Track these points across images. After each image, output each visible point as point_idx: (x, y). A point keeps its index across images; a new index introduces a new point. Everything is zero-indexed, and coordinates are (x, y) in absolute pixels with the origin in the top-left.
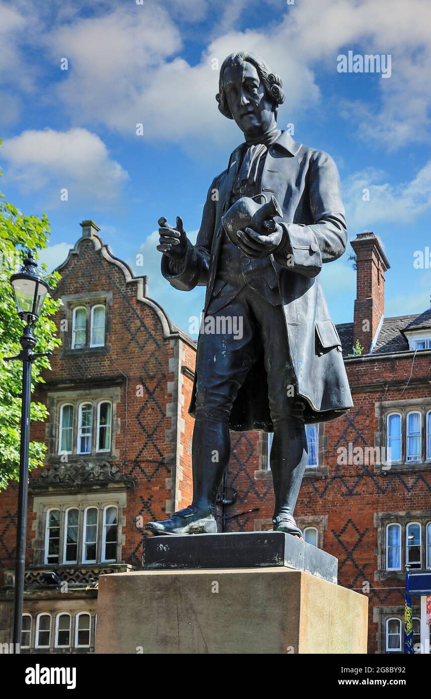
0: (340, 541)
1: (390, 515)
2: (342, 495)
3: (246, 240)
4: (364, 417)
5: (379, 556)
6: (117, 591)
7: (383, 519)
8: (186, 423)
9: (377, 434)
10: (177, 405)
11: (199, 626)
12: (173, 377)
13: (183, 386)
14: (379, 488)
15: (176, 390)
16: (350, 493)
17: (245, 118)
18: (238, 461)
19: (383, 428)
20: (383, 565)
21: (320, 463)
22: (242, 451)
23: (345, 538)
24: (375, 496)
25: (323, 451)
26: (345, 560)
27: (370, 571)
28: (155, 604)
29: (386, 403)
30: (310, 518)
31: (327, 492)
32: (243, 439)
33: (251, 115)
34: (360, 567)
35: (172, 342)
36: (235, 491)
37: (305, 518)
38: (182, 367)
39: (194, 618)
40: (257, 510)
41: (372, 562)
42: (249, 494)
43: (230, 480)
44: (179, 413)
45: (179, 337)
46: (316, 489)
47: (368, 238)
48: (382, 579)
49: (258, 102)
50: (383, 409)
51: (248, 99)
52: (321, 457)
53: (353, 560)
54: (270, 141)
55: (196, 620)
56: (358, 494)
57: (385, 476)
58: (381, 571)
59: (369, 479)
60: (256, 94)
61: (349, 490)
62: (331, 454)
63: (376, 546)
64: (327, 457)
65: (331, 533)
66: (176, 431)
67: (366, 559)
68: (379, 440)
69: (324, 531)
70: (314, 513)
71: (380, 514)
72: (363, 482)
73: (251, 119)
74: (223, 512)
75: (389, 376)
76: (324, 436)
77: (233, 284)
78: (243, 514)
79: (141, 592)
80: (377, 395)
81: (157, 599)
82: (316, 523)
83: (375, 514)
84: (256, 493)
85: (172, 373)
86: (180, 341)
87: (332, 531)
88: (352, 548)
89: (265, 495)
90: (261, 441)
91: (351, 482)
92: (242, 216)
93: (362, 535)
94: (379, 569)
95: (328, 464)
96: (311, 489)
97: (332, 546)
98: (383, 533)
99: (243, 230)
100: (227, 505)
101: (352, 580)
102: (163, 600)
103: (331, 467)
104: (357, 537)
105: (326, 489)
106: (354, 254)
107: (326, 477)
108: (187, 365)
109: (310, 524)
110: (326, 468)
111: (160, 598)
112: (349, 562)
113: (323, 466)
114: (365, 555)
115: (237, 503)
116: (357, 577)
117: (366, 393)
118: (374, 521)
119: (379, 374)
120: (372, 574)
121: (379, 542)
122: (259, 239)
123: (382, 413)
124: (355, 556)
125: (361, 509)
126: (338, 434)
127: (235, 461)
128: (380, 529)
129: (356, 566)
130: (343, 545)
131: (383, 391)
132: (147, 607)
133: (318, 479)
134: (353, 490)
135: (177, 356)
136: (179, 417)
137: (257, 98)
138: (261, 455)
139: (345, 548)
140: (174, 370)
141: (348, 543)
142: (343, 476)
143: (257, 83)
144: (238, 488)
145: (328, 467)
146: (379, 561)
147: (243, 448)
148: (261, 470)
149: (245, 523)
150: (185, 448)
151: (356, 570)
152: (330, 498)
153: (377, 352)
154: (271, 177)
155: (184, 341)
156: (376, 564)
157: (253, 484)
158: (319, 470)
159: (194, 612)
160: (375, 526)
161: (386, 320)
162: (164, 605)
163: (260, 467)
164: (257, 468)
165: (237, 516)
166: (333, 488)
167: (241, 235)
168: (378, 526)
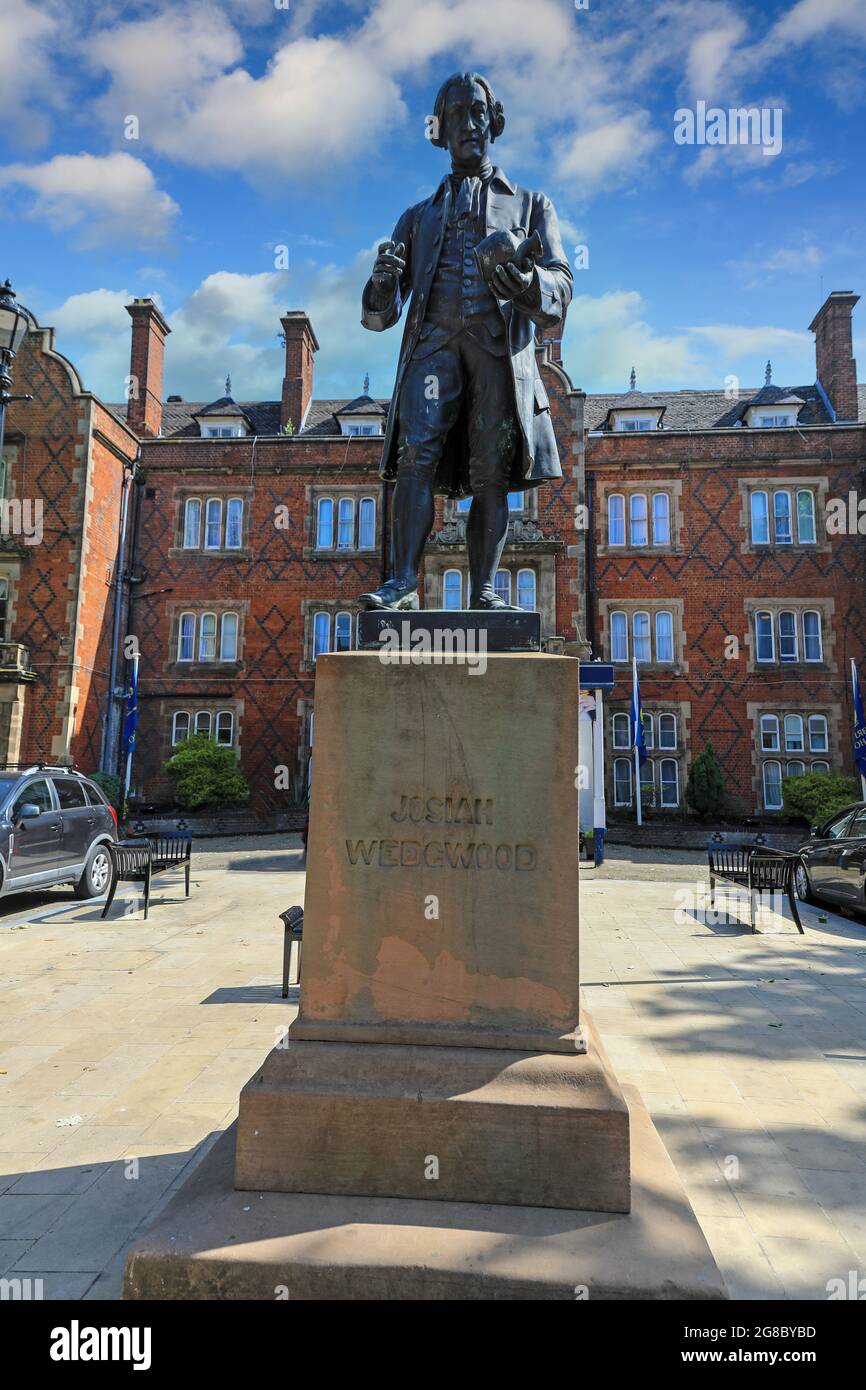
0: (263, 628)
1: (318, 603)
2: (268, 579)
3: (504, 277)
4: (293, 499)
5: (306, 646)
6: (342, 674)
7: (310, 607)
8: (95, 491)
9: (307, 518)
10: (86, 471)
11: (451, 719)
12: (83, 440)
13: (94, 451)
14: (307, 574)
15: (86, 455)
16: (276, 578)
17: (467, 145)
18: (150, 535)
19: (313, 512)
20: (310, 655)
21: (244, 544)
22: (154, 525)
23: (268, 625)
24: (303, 583)
25: (248, 532)
26: (269, 649)
27: (296, 661)
28: (392, 691)
29: (318, 487)
30: (230, 602)
31: (250, 576)
32: (156, 513)
33: (474, 143)
34: (285, 657)
35: (82, 403)
36: (145, 569)
37: (226, 602)
38: (94, 431)
39: (443, 708)
40: (170, 590)
41: (298, 651)
42: (162, 573)
43: (140, 557)
44: (88, 480)
45: (91, 398)
46: (238, 572)
47: (299, 317)
48: (308, 670)
49: (484, 129)
50: (314, 492)
51: (474, 124)
52: (245, 538)
53: (277, 649)
54: (485, 175)
55: (446, 711)
56: (284, 579)
57: (315, 562)
58: (307, 661)
59: (296, 564)
60: (482, 121)
61: (275, 574)
62: (256, 536)
63: (303, 635)
64: (251, 539)
65: (254, 619)
66: (84, 499)
67: (291, 649)
68: (309, 524)
69: (246, 617)
70: (236, 597)
71: (308, 602)
72: (290, 567)
73: (474, 147)
74: (131, 591)
75: (322, 460)
76: (248, 517)
77: (444, 328)
78: (155, 593)
79: (373, 676)
80: (309, 478)
81: (395, 685)
82: (238, 608)
83: (303, 602)
84: (170, 572)
85: (82, 435)
86: (93, 402)
87: (255, 617)
88: (276, 636)
89: (180, 575)
90: (177, 516)
91: (278, 566)
92: (504, 248)
93: (288, 623)
94: (305, 659)
95: (252, 545)
96: (232, 572)
97: (254, 633)
98: (311, 621)
99: (504, 265)
100: (136, 583)
101: (275, 670)
102: (403, 686)
103: (256, 549)
104: (283, 624)
105: (249, 572)
106: (283, 331)
107: (250, 560)
108: (98, 428)
109: (230, 609)
110: (250, 550)
111: (398, 684)
112: (272, 651)
113: (247, 548)
114: (290, 644)
115: (147, 582)
116: (281, 667)
117: (295, 474)
118: (302, 609)
119: (310, 457)
120: (297, 664)
121: (306, 631)
122: (520, 277)
123: (313, 497)
124: (279, 645)
125: (287, 596)
126: (264, 515)
127: (145, 536)
128: (307, 618)
129: (281, 655)
130: (266, 632)
131: (315, 474)
132: (382, 695)
133: (241, 561)
134: (279, 575)
135: (89, 418)
136: (88, 484)
137: (484, 125)
138: (177, 532)
139: (268, 635)
140: (84, 432)
141: (272, 630)
142: (268, 560)
143: (485, 108)
144: (148, 566)
145: (253, 550)
146: (305, 651)
147: (156, 523)
148: (176, 548)
149: (156, 604)
150: (92, 519)
151: (279, 659)
152: (254, 582)
153: (306, 433)
154: (495, 214)
155: (97, 402)
156: (302, 654)
157: (166, 562)
158: (242, 551)
159: (443, 702)
160: (302, 613)
161: (314, 402)
162: (404, 693)
163: (175, 544)
164: (171, 545)
165: (147, 595)
166: (257, 572)
167: (501, 270)
168: (306, 614)
